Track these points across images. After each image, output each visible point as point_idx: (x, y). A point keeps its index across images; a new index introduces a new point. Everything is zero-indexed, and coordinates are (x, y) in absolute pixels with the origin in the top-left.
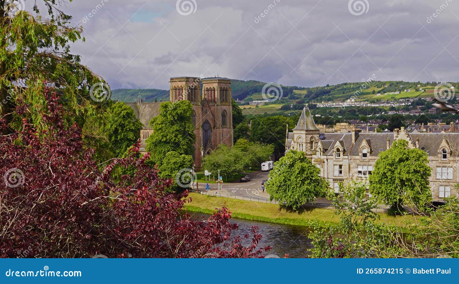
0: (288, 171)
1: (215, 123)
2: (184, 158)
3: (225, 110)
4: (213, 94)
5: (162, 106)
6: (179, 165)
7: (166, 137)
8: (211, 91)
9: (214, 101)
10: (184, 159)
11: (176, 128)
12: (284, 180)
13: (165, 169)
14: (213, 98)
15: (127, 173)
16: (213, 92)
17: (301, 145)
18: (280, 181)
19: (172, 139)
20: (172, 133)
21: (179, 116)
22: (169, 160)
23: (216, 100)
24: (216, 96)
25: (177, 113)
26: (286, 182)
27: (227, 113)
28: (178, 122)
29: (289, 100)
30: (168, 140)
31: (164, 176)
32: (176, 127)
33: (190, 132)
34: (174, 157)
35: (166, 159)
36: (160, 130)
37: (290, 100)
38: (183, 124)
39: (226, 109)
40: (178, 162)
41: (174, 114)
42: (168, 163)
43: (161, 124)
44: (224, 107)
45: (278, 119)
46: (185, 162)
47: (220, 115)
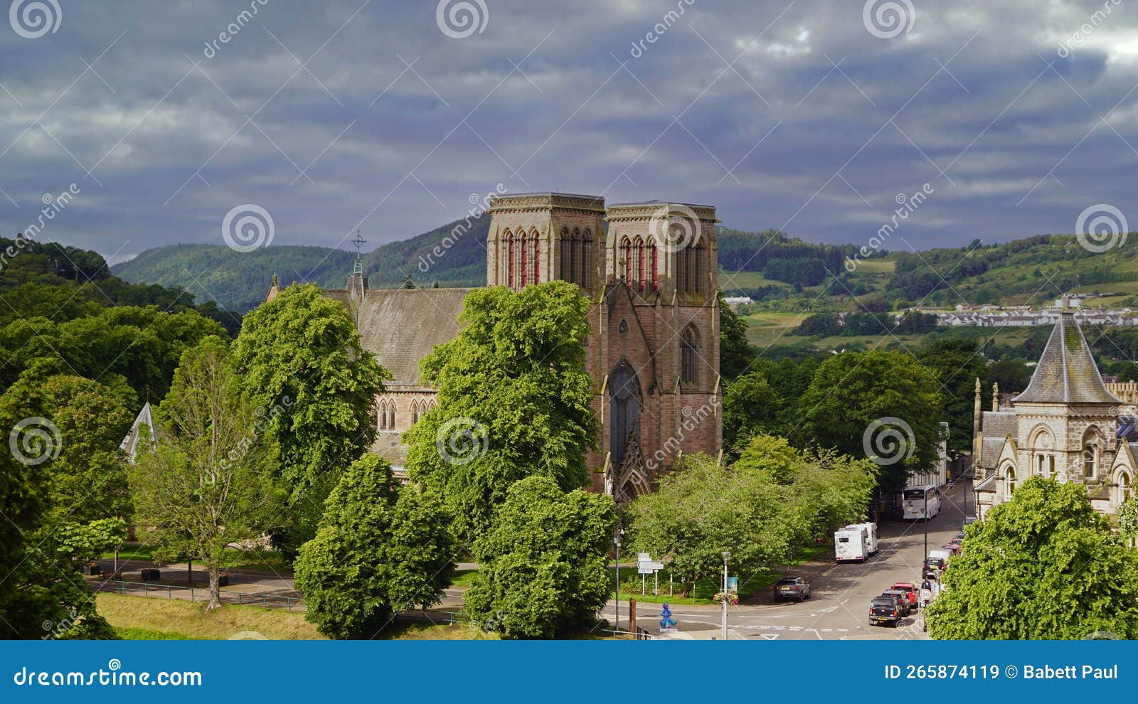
0: (1022, 561)
1: (654, 373)
2: (583, 503)
3: (692, 325)
4: (647, 262)
5: (473, 304)
6: (564, 529)
7: (489, 422)
8: (641, 248)
9: (653, 288)
10: (584, 507)
11: (529, 388)
12: (1010, 594)
13: (507, 546)
14: (647, 276)
15: (352, 557)
16: (647, 253)
17: (1047, 462)
18: (994, 597)
19: (512, 429)
20: (513, 407)
21: (537, 342)
22: (522, 509)
23: (660, 285)
24: (661, 270)
25: (531, 333)
26: (1017, 602)
27: (698, 336)
28: (535, 365)
29: (829, 298)
30: (495, 433)
31: (508, 572)
32: (524, 385)
33: (577, 406)
34: (545, 497)
35: (511, 504)
36: (464, 394)
37: (834, 298)
38: (553, 371)
39: (696, 321)
40: (559, 517)
41: (519, 335)
42: (520, 523)
43: (470, 371)
44: (692, 314)
45: (882, 363)
46: (585, 518)
47: (676, 344)
